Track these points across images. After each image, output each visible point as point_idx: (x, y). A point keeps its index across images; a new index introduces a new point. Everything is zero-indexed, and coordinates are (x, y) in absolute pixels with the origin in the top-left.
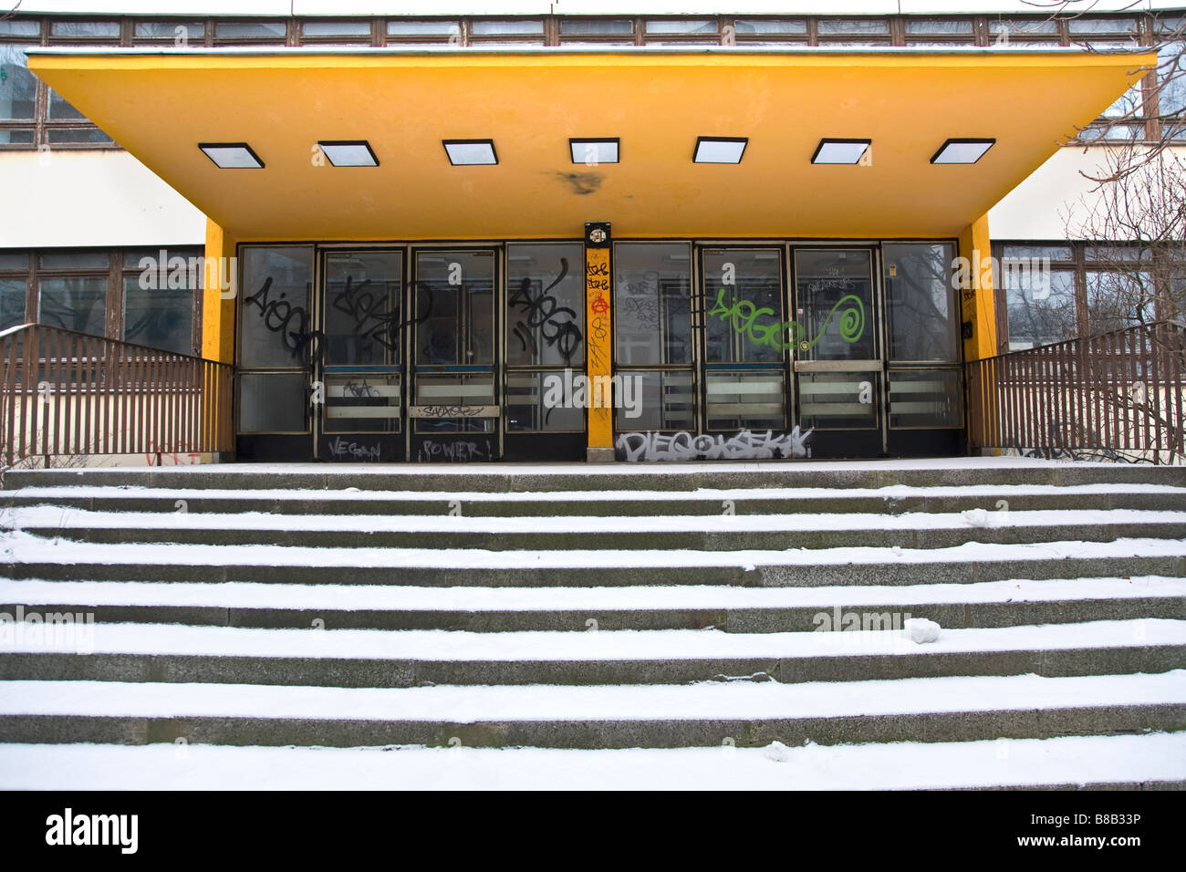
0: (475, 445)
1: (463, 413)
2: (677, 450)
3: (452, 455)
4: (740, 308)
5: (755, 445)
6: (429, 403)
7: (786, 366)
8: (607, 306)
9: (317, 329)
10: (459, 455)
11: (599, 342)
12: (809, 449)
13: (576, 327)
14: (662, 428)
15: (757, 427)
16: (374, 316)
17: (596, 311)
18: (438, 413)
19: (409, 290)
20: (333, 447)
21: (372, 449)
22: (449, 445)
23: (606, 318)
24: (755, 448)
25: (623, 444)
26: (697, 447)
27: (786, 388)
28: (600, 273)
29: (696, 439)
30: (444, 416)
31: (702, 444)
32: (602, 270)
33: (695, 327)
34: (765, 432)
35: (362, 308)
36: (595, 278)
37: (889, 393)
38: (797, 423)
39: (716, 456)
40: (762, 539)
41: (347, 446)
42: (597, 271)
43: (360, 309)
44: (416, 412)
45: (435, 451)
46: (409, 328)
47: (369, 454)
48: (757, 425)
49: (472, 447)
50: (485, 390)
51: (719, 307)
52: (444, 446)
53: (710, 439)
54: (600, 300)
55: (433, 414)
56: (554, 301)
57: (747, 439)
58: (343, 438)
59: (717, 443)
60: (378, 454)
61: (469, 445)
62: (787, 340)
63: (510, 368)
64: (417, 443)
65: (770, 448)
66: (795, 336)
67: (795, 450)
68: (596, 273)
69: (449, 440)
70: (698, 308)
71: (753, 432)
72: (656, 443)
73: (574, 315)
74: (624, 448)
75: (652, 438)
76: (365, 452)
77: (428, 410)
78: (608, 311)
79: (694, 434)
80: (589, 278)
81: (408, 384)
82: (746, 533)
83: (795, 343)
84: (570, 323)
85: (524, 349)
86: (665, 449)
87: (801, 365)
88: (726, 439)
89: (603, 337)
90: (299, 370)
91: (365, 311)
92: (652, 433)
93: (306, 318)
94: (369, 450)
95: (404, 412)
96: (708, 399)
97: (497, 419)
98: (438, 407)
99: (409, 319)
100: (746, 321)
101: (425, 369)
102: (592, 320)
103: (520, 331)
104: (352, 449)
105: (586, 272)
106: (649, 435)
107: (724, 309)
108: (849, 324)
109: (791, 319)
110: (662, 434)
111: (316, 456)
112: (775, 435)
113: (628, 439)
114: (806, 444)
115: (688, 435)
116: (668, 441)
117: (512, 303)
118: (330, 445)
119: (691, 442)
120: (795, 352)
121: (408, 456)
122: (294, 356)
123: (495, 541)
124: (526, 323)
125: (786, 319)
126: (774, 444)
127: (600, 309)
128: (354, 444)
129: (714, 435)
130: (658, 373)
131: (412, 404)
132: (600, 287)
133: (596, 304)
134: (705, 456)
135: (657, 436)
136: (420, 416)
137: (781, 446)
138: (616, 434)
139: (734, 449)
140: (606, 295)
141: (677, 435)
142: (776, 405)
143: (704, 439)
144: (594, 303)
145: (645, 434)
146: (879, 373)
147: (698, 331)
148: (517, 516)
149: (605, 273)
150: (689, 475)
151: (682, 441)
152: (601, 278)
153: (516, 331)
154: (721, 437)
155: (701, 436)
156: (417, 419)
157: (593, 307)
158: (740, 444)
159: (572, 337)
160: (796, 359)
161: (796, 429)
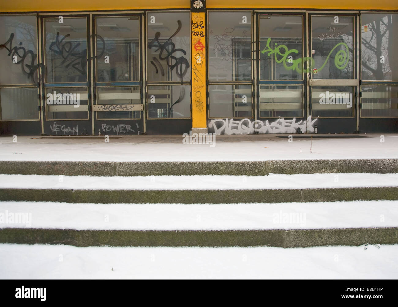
0: (130, 126)
1: (123, 108)
2: (242, 128)
3: (118, 132)
4: (279, 49)
5: (286, 126)
6: (105, 103)
7: (304, 82)
8: (203, 47)
9: (41, 62)
10: (121, 131)
11: (198, 67)
12: (316, 129)
13: (186, 60)
14: (233, 116)
15: (287, 116)
16: (73, 55)
17: (197, 50)
18: (109, 109)
19: (91, 39)
20: (52, 127)
21: (74, 128)
22: (115, 126)
23: (202, 54)
24: (286, 128)
25: (213, 126)
26: (254, 127)
27: (304, 95)
28: (199, 27)
29: (253, 122)
30: (112, 110)
31: (256, 126)
32: (200, 25)
33: (254, 60)
34: (292, 119)
35: (66, 50)
36: (196, 30)
37: (361, 98)
38: (310, 114)
39: (264, 132)
40: (339, 235)
41: (60, 127)
42: (198, 26)
43: (64, 50)
44: (97, 108)
45: (108, 129)
46: (92, 61)
47: (72, 131)
48: (287, 114)
49: (128, 127)
50: (136, 96)
51: (267, 48)
52: (113, 127)
53: (261, 123)
54: (199, 43)
55: (106, 109)
56: (173, 45)
57: (281, 123)
58: (57, 122)
59: (265, 125)
60: (77, 132)
61: (127, 126)
62: (305, 68)
63: (149, 83)
64: (98, 125)
65: (294, 128)
66: (310, 65)
67: (308, 129)
68: (197, 27)
69: (115, 123)
70: (255, 49)
71: (285, 119)
72: (231, 125)
73: (185, 53)
74: (213, 127)
75: (229, 122)
76: (70, 130)
77: (103, 107)
78: (204, 49)
79: (253, 120)
80: (193, 30)
81: (92, 93)
82: (324, 230)
83: (310, 70)
84: (182, 57)
85: (157, 72)
86: (236, 128)
87: (313, 82)
88: (270, 122)
89: (201, 64)
90: (32, 85)
91: (67, 52)
92: (229, 119)
93: (34, 57)
94: (72, 129)
95: (90, 108)
96: (260, 100)
97: (142, 112)
98: (109, 105)
99: (92, 56)
100: (283, 57)
101: (102, 84)
102: (195, 55)
103: (154, 62)
104: (63, 129)
105: (192, 26)
106: (227, 120)
107: (270, 50)
108: (340, 58)
109: (308, 55)
110: (234, 120)
111: (43, 132)
112: (297, 121)
113: (215, 123)
114: (314, 126)
115: (249, 120)
116: (238, 124)
117: (150, 47)
118: (51, 126)
119: (251, 124)
120: (310, 74)
121: (93, 132)
122: (29, 78)
123: (81, 237)
124: (158, 58)
125: (305, 56)
126: (297, 125)
127: (199, 48)
128: (64, 126)
129: (263, 120)
130: (232, 86)
131: (95, 104)
132: (200, 35)
133: (197, 46)
134: (258, 132)
135: (232, 121)
136: (99, 111)
137: (300, 127)
138: (208, 120)
139: (274, 128)
140: (203, 40)
141: (242, 121)
142: (298, 104)
143: (258, 123)
144: (195, 45)
145: (225, 119)
146: (356, 87)
147: (255, 62)
148: (113, 203)
149: (202, 27)
150: (262, 163)
151: (246, 124)
152: (199, 30)
153: (152, 62)
154: (267, 122)
155: (256, 121)
156: (98, 112)
157: (195, 47)
158: (278, 126)
159: (184, 66)
160: (310, 78)
161: (309, 118)
